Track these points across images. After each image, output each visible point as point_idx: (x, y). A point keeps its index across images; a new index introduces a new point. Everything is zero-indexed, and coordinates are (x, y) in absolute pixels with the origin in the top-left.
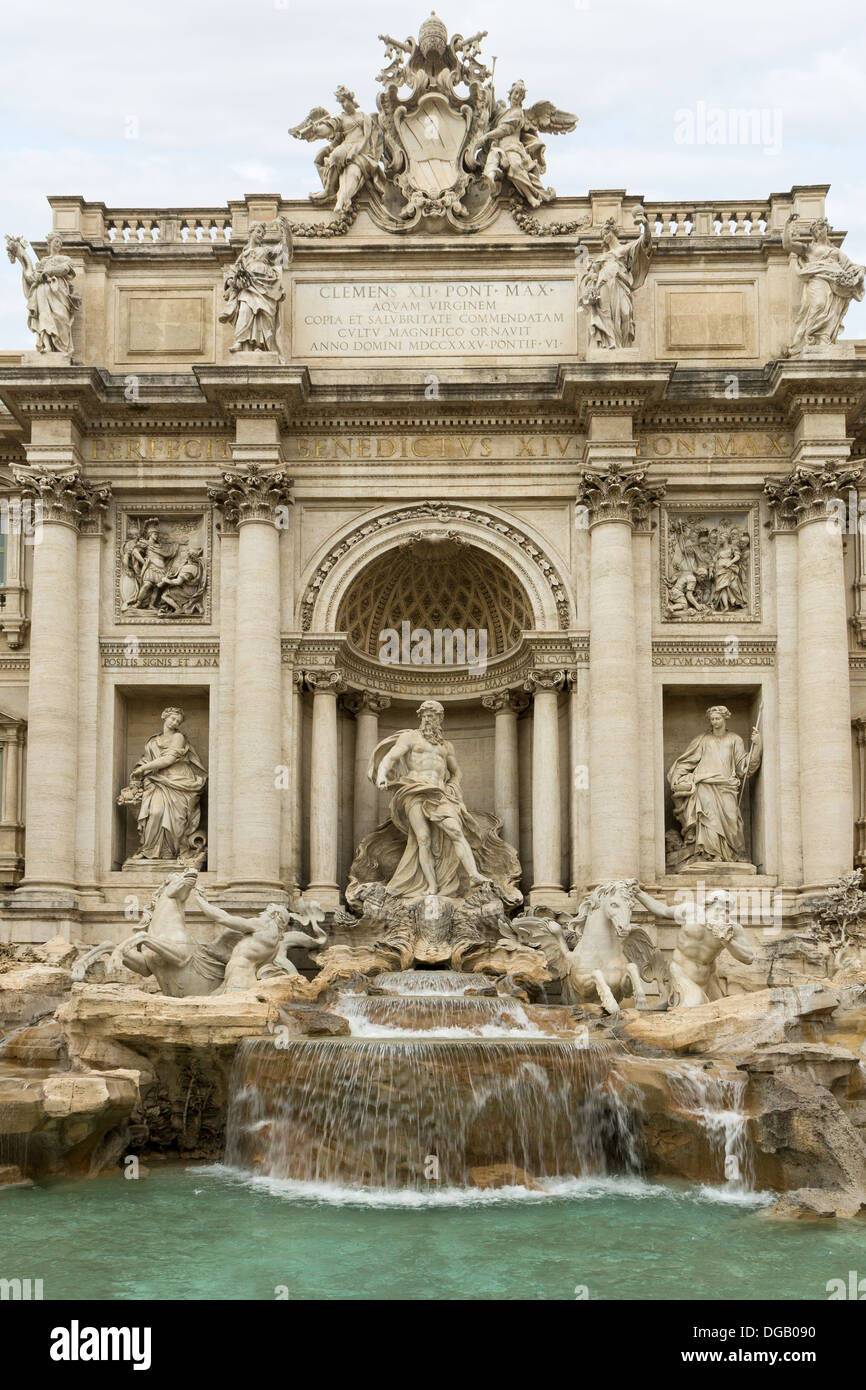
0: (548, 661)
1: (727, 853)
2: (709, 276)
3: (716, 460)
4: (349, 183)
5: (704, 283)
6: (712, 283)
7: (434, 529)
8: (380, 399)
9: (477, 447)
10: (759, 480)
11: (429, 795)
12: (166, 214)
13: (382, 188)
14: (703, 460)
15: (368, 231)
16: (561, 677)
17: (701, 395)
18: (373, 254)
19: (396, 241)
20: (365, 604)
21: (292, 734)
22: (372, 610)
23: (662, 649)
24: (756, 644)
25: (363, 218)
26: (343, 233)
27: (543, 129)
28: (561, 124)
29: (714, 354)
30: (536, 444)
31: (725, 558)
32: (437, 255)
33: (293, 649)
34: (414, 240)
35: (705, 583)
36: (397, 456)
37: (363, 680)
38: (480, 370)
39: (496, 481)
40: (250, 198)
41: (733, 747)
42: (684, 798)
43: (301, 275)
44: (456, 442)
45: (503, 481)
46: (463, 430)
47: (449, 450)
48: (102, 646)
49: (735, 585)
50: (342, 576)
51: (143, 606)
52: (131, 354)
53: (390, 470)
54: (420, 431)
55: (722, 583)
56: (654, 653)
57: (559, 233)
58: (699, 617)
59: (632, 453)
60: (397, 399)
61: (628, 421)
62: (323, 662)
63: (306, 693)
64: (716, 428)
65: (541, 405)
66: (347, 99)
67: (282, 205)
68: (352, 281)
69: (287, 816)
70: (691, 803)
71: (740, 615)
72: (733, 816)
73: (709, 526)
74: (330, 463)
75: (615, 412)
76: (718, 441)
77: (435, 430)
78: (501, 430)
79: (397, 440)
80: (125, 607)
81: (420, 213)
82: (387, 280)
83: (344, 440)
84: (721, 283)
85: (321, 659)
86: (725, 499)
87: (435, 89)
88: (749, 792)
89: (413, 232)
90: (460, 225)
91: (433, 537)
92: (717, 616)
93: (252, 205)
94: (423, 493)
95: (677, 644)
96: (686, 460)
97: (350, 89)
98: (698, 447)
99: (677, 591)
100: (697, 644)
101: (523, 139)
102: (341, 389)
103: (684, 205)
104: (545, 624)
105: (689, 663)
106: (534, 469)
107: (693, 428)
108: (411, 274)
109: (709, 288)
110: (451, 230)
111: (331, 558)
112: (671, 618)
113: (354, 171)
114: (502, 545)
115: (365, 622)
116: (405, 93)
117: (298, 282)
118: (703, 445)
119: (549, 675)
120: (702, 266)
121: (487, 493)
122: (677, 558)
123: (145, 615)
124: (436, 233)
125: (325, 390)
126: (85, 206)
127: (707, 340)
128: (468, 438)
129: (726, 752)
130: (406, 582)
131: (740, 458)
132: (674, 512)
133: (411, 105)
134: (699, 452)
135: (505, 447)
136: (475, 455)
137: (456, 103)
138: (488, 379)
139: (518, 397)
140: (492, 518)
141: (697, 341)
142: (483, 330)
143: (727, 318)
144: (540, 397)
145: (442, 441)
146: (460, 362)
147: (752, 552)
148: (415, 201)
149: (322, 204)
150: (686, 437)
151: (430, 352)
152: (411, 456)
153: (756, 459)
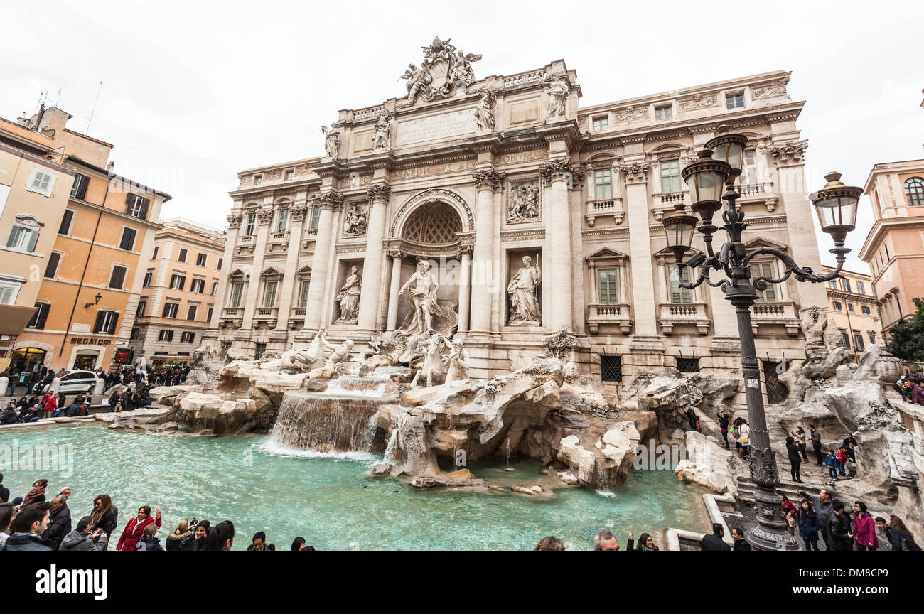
0: (465, 243)
1: (530, 317)
2: (525, 97)
3: (524, 162)
4: (413, 91)
5: (524, 99)
6: (526, 99)
7: (432, 198)
8: (414, 157)
9: (447, 168)
10: (537, 168)
11: (420, 296)
12: (368, 109)
13: (424, 90)
14: (520, 163)
15: (421, 103)
16: (468, 248)
17: (514, 141)
18: (420, 110)
19: (428, 104)
20: (418, 225)
21: (384, 274)
22: (421, 226)
23: (504, 235)
24: (539, 231)
25: (420, 99)
26: (413, 105)
27: (471, 61)
28: (477, 58)
29: (526, 124)
30: (465, 164)
31: (530, 198)
32: (438, 107)
33: (387, 244)
34: (433, 103)
35: (523, 208)
36: (422, 174)
37: (417, 252)
38: (447, 142)
39: (452, 179)
40: (388, 100)
41: (531, 273)
42: (512, 294)
43: (399, 121)
44: (440, 167)
45: (453, 179)
46: (442, 163)
47: (438, 170)
48: (336, 247)
49: (534, 207)
50: (404, 217)
51: (350, 232)
52: (355, 152)
53: (420, 179)
54: (429, 165)
55: (529, 207)
56: (501, 237)
57: (476, 92)
58: (520, 221)
59: (490, 165)
60: (419, 157)
61: (489, 154)
62: (396, 248)
63: (391, 259)
64: (524, 150)
65: (464, 152)
66: (413, 67)
67: (397, 100)
68: (414, 119)
69: (380, 304)
70: (514, 296)
71: (535, 219)
72: (531, 302)
73: (526, 186)
74: (403, 179)
75: (484, 151)
76: (525, 155)
77: (434, 164)
78: (454, 161)
79: (423, 169)
80: (345, 233)
81: (434, 95)
82: (424, 118)
83: (407, 171)
84: (529, 98)
85: (395, 247)
86: (530, 175)
87: (439, 57)
88: (538, 292)
89: (432, 101)
90: (446, 96)
91: (432, 201)
92: (527, 220)
93: (389, 102)
94: (429, 186)
95: (510, 233)
96: (513, 164)
97: (413, 64)
98: (518, 158)
99: (513, 212)
100: (519, 232)
101: (465, 66)
102: (403, 156)
103: (517, 75)
104: (466, 229)
105: (515, 240)
106: (463, 173)
107: (517, 152)
108: (431, 114)
109: (525, 101)
110: (444, 98)
111: (401, 211)
112: (509, 223)
113: (414, 87)
114: (453, 201)
115: (419, 230)
116: (430, 60)
117: (399, 123)
118: (520, 157)
119: (465, 248)
120: (522, 94)
121: (449, 183)
122: (515, 199)
123: (350, 235)
124: (439, 100)
125: (399, 157)
126: (347, 111)
127: (524, 119)
128: (444, 165)
129: (528, 275)
130: (432, 215)
131: (532, 160)
132: (512, 182)
133: (433, 63)
134: (519, 160)
135: (455, 167)
136: (446, 171)
137: (445, 60)
138: (449, 145)
139: (455, 150)
140: (450, 192)
141: (521, 120)
142: (451, 129)
143: (531, 110)
144: (462, 149)
145: (436, 167)
146: (443, 140)
147: (539, 194)
148: (433, 91)
149: (406, 98)
150: (514, 155)
151: (435, 138)
152: (427, 174)
153: (538, 160)
